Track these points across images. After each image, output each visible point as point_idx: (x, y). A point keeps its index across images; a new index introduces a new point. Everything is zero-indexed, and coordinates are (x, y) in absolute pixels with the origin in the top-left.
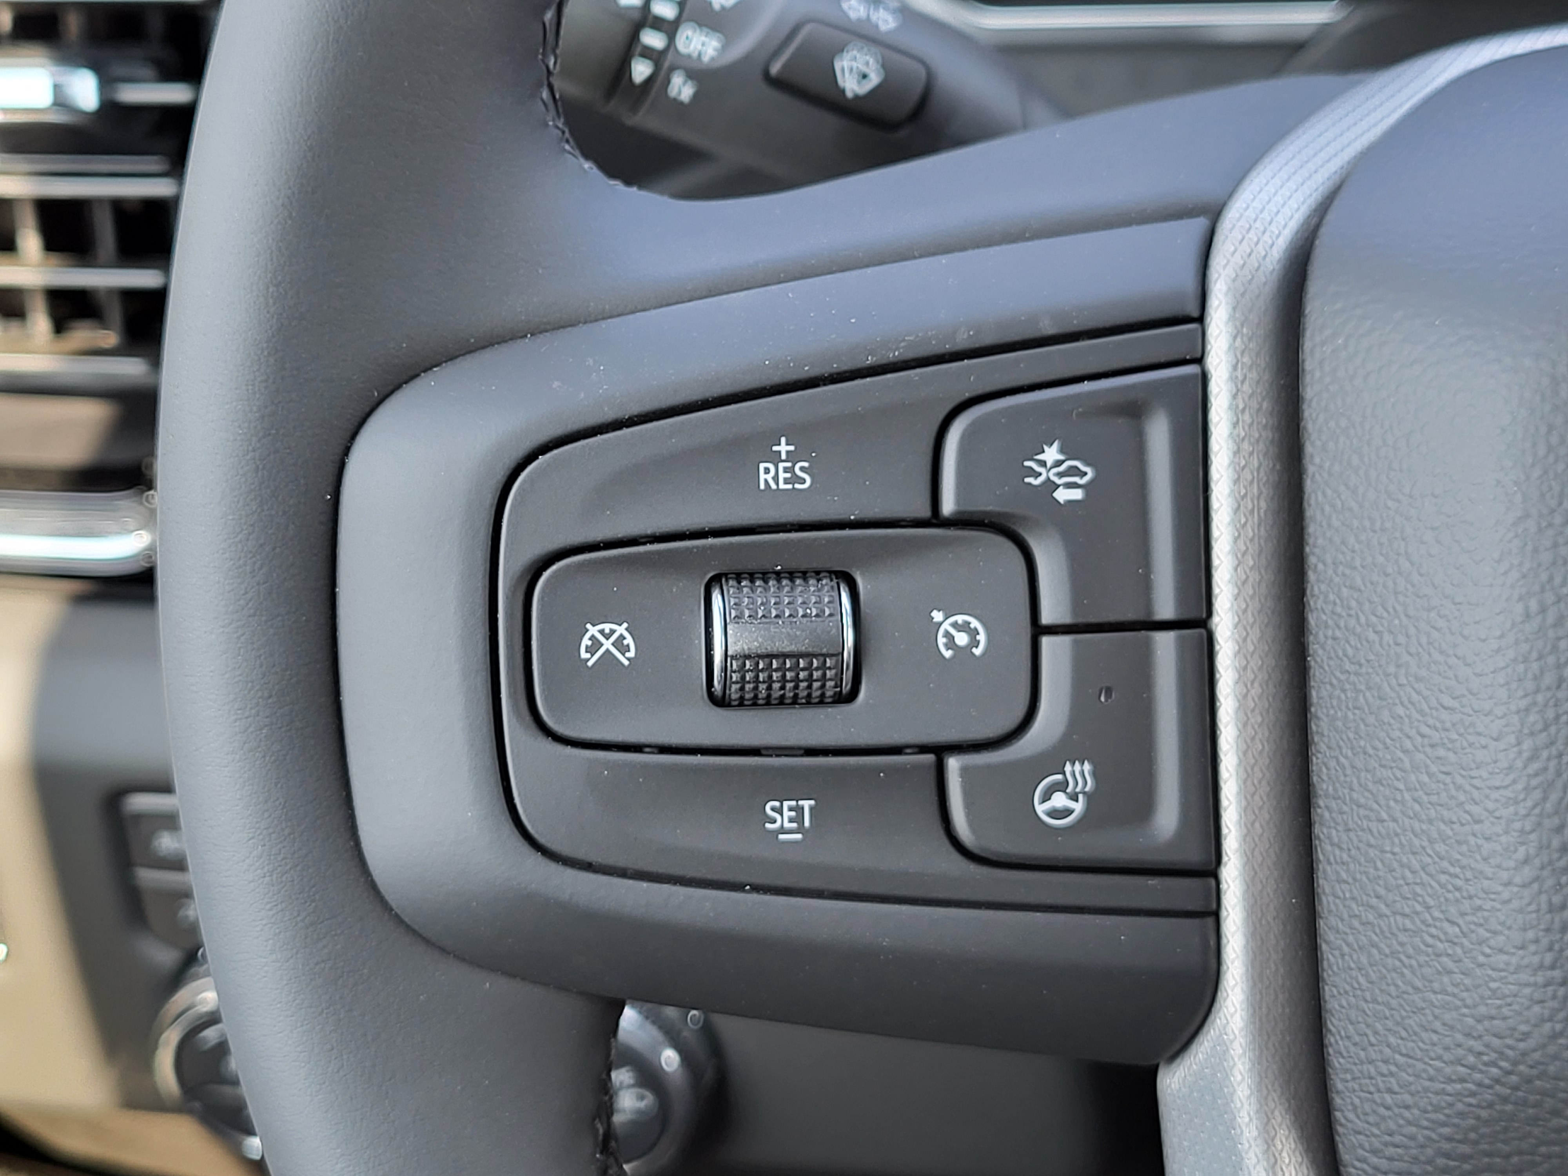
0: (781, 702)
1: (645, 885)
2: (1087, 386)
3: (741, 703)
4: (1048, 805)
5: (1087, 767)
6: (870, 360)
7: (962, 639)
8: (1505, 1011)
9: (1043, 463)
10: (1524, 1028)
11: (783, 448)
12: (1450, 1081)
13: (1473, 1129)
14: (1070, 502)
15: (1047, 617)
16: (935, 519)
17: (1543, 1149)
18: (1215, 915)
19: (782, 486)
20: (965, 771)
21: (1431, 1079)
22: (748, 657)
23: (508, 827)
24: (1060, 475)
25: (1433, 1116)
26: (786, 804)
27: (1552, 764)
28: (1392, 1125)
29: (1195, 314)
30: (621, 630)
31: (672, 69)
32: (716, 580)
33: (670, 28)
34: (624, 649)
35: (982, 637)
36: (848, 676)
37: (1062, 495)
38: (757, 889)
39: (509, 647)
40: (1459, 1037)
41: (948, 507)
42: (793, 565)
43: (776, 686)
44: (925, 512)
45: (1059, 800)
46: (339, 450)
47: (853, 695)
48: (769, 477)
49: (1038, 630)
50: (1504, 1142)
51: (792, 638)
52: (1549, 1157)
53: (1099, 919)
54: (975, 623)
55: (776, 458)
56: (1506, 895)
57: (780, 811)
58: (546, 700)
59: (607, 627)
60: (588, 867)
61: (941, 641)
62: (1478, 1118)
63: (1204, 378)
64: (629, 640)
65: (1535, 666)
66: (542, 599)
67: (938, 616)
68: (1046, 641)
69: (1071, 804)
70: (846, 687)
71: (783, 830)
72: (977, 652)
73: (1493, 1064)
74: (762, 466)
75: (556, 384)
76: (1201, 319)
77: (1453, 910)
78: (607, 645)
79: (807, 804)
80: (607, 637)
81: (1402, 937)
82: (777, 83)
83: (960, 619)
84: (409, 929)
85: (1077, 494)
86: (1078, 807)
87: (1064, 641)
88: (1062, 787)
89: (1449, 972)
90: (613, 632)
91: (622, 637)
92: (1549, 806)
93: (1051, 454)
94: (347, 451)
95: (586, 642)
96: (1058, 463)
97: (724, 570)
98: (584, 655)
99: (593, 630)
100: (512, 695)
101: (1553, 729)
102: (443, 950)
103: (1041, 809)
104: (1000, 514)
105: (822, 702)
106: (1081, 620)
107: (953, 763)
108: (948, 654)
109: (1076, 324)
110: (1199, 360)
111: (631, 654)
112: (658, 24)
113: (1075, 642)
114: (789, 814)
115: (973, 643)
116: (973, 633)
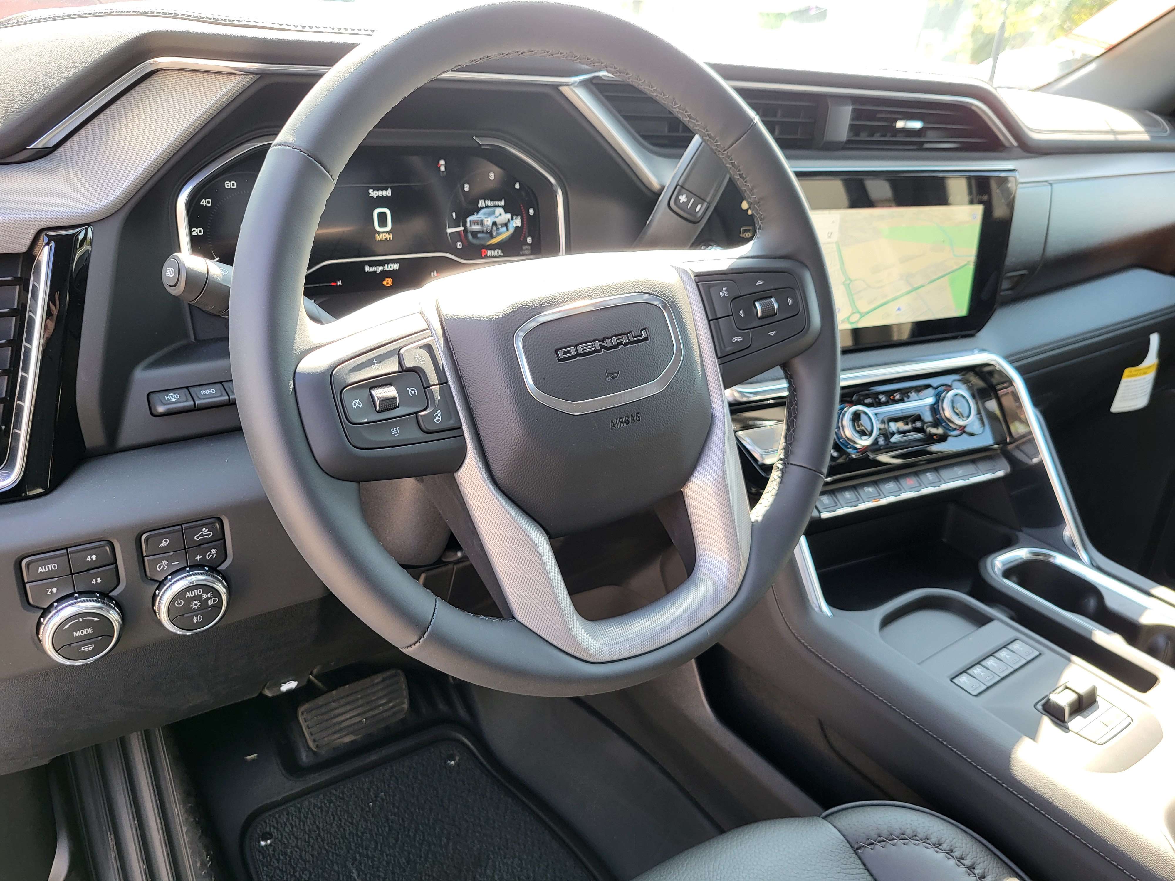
0: (391, 409)
1: (374, 450)
2: (418, 343)
3: (382, 411)
5: (440, 411)
11: (374, 362)
15: (425, 385)
16: (403, 371)
18: (463, 435)
19: (376, 369)
20: (421, 416)
24: (420, 359)
26: (394, 428)
30: (358, 401)
32: (371, 388)
34: (360, 405)
35: (416, 391)
37: (421, 363)
38: (395, 446)
39: (341, 408)
41: (404, 368)
42: (382, 383)
43: (387, 406)
44: (400, 369)
45: (437, 418)
47: (399, 407)
48: (374, 368)
49: (425, 388)
53: (448, 440)
54: (414, 389)
57: (393, 430)
60: (365, 449)
61: (410, 393)
63: (434, 339)
67: (408, 389)
68: (426, 390)
70: (398, 404)
71: (395, 434)
74: (372, 366)
76: (429, 329)
78: (357, 404)
79: (398, 428)
80: (356, 402)
83: (412, 388)
86: (440, 419)
88: (437, 415)
93: (418, 356)
95: (353, 404)
98: (354, 407)
99: (354, 402)
100: (343, 417)
103: (435, 420)
105: (395, 408)
107: (418, 415)
108: (412, 395)
109: (411, 333)
110: (432, 336)
114: (395, 431)
115: (415, 393)
116: (414, 391)
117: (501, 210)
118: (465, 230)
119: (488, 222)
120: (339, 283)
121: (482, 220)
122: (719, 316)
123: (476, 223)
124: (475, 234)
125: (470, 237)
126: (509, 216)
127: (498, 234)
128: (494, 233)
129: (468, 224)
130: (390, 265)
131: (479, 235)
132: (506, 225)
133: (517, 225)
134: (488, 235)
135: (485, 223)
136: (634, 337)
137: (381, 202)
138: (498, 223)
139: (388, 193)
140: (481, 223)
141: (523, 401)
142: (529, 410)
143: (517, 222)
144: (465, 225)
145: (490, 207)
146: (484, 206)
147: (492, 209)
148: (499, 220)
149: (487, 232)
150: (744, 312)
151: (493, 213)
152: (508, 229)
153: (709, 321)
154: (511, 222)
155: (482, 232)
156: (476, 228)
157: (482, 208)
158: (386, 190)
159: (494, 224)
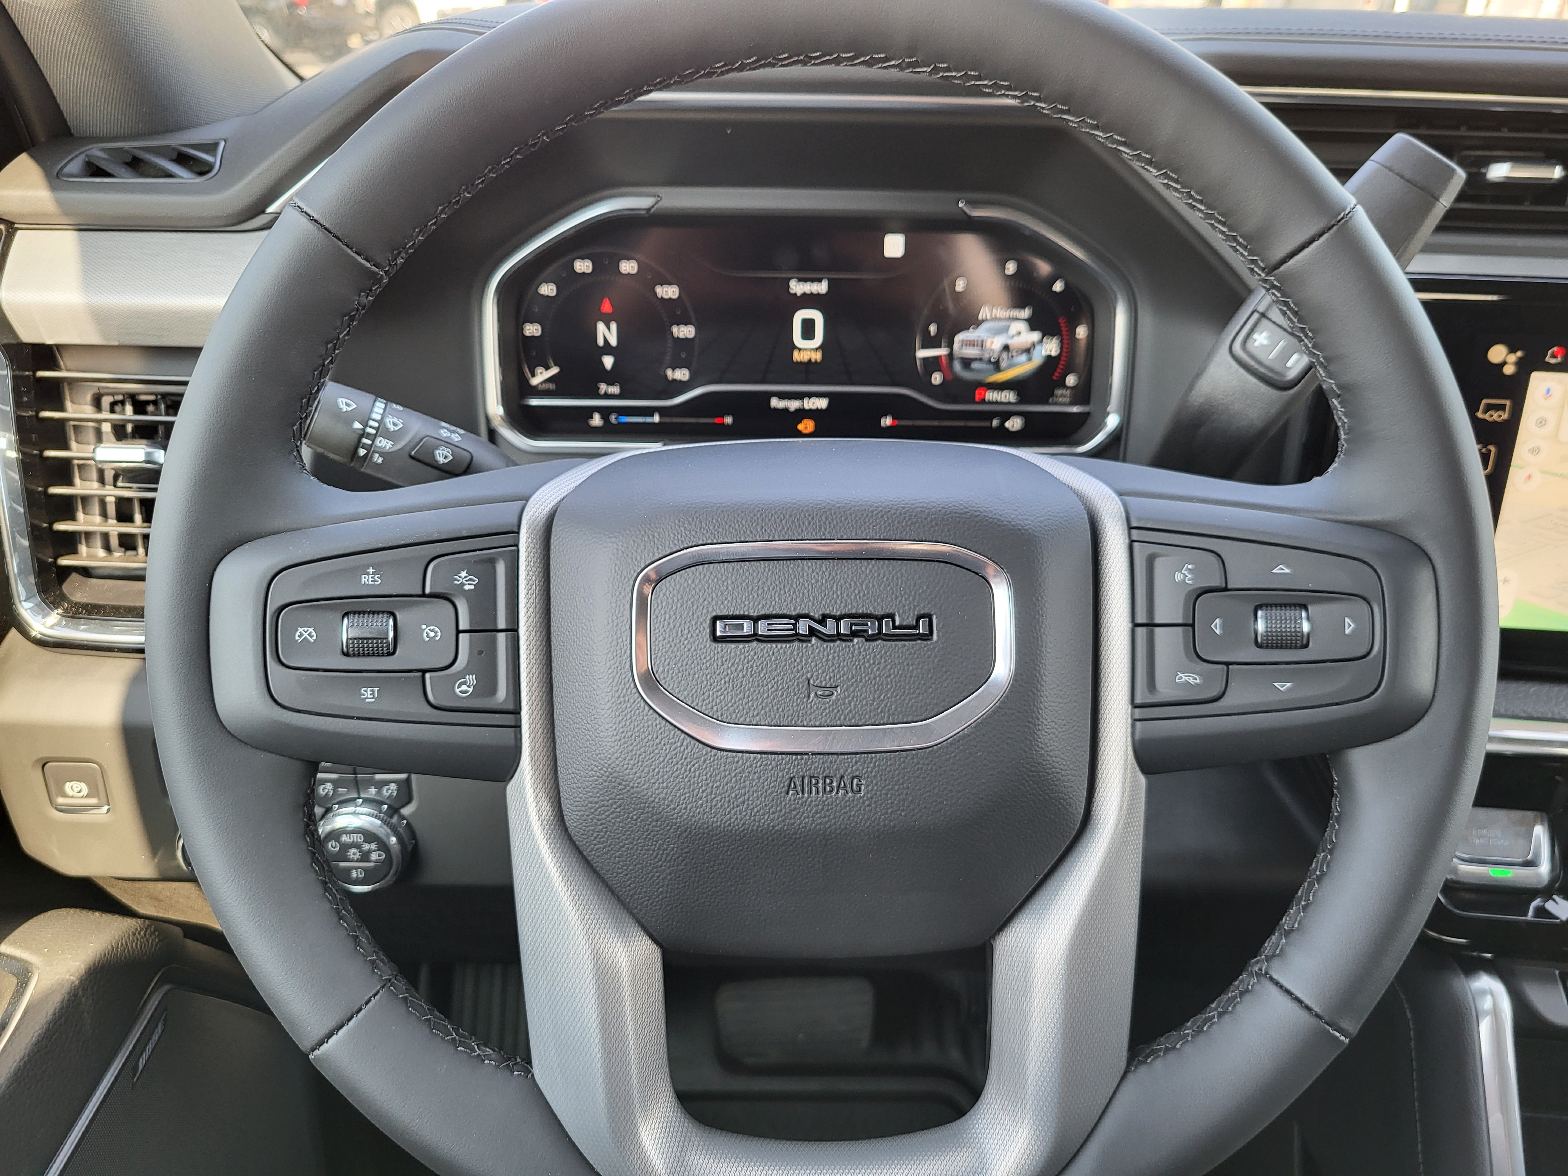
0: (369, 655)
1: (318, 717)
2: (478, 553)
3: (354, 655)
4: (460, 689)
5: (474, 676)
6: (403, 542)
7: (432, 634)
8: (604, 751)
9: (460, 577)
10: (609, 756)
11: (371, 570)
12: (590, 777)
13: (598, 792)
14: (469, 590)
15: (461, 628)
16: (424, 595)
17: (618, 797)
18: (518, 726)
19: (370, 583)
20: (431, 678)
21: (585, 777)
22: (355, 639)
23: (268, 697)
24: (466, 581)
25: (586, 790)
26: (369, 689)
27: (615, 670)
28: (576, 795)
29: (517, 531)
30: (311, 630)
31: (374, 452)
32: (346, 614)
33: (373, 438)
34: (312, 637)
35: (439, 634)
36: (391, 647)
37: (467, 587)
38: (359, 718)
39: (271, 635)
40: (592, 762)
41: (428, 591)
42: (374, 609)
43: (366, 649)
44: (420, 592)
45: (464, 687)
46: (212, 569)
47: (393, 653)
48: (366, 580)
49: (459, 631)
50: (607, 796)
51: (371, 633)
52: (619, 799)
53: (479, 728)
54: (437, 629)
55: (368, 574)
56: (603, 713)
57: (366, 691)
58: (282, 653)
59: (306, 629)
60: (299, 711)
61: (425, 635)
62: (599, 788)
63: (518, 551)
64: (314, 633)
65: (610, 640)
66: (282, 619)
67: (424, 627)
68: (461, 635)
69: (468, 689)
70: (391, 651)
71: (367, 698)
72: (437, 638)
73: (601, 769)
74: (364, 576)
75: (291, 548)
76: (518, 533)
77: (589, 720)
78: (306, 635)
79: (376, 689)
80: (306, 632)
81: (576, 731)
82: (412, 457)
83: (432, 628)
84: (233, 736)
85: (472, 587)
86: (471, 690)
87: (467, 635)
88: (465, 683)
89: (589, 740)
90: (308, 630)
91: (311, 632)
92: (614, 683)
93: (464, 574)
94: (215, 570)
95: (298, 634)
96: (465, 577)
97: (350, 610)
98: (297, 638)
99: (300, 630)
100: (271, 651)
101: (615, 659)
102: (246, 743)
103: (457, 691)
104: (445, 593)
105: (383, 655)
106: (473, 628)
107: (428, 675)
108: (428, 639)
109: (475, 533)
110: (517, 546)
111: (315, 638)
112: (368, 436)
113: (471, 636)
114: (369, 692)
115: (436, 636)
116: (436, 633)
117: (1022, 326)
118: (951, 356)
119: (996, 344)
120: (728, 420)
121: (982, 342)
122: (1158, 620)
123: (971, 344)
124: (967, 363)
125: (957, 366)
126: (1036, 336)
127: (1011, 366)
128: (1003, 364)
129: (956, 346)
130: (813, 400)
131: (975, 365)
132: (1028, 351)
133: (1048, 353)
134: (991, 367)
135: (988, 344)
136: (895, 627)
137: (809, 301)
138: (1011, 348)
139: (822, 288)
140: (982, 344)
141: (619, 697)
142: (626, 715)
143: (1051, 347)
144: (950, 345)
145: (1000, 319)
146: (988, 317)
147: (1003, 324)
148: (1015, 342)
149: (989, 361)
150: (1224, 626)
151: (1006, 329)
152: (1030, 359)
153: (1135, 625)
154: (1038, 348)
155: (981, 360)
156: (971, 352)
157: (983, 321)
158: (820, 280)
159: (1006, 348)
